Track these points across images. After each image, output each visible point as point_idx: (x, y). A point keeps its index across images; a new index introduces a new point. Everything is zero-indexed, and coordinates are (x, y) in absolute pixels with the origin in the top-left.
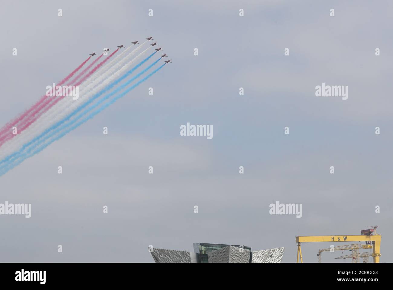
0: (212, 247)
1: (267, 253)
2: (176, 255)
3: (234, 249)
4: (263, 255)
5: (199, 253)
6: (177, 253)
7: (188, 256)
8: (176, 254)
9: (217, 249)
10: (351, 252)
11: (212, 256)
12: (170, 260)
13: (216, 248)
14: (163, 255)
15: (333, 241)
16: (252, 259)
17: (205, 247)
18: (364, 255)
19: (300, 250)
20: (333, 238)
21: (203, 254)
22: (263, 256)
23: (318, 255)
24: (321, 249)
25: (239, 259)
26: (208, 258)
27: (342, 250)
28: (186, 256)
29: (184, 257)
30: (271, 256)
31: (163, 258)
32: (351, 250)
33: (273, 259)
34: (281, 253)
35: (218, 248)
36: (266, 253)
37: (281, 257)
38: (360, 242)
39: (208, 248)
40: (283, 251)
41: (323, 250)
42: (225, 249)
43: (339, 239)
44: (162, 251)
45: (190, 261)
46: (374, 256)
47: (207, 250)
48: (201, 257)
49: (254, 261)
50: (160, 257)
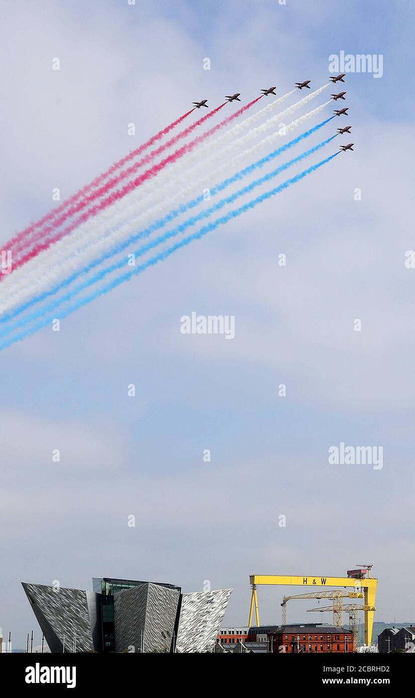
0: (122, 584)
1: (204, 597)
3: (156, 588)
5: (100, 592)
6: (66, 592)
7: (82, 597)
8: (64, 594)
9: (129, 588)
10: (331, 603)
11: (120, 598)
12: (54, 603)
13: (127, 586)
14: (43, 594)
15: (305, 584)
16: (182, 605)
17: (111, 584)
18: (350, 608)
19: (256, 596)
20: (305, 580)
21: (107, 594)
22: (199, 600)
23: (282, 605)
24: (287, 596)
25: (162, 605)
26: (113, 602)
27: (317, 598)
28: (80, 597)
29: (76, 598)
30: (211, 602)
31: (43, 599)
32: (330, 598)
33: (214, 606)
34: (225, 598)
35: (130, 586)
37: (226, 603)
38: (345, 587)
39: (115, 585)
40: (229, 594)
41: (290, 598)
42: (141, 588)
43: (314, 582)
44: (43, 588)
45: (85, 605)
46: (367, 610)
47: (113, 589)
48: (104, 600)
49: (185, 607)
50: (39, 599)
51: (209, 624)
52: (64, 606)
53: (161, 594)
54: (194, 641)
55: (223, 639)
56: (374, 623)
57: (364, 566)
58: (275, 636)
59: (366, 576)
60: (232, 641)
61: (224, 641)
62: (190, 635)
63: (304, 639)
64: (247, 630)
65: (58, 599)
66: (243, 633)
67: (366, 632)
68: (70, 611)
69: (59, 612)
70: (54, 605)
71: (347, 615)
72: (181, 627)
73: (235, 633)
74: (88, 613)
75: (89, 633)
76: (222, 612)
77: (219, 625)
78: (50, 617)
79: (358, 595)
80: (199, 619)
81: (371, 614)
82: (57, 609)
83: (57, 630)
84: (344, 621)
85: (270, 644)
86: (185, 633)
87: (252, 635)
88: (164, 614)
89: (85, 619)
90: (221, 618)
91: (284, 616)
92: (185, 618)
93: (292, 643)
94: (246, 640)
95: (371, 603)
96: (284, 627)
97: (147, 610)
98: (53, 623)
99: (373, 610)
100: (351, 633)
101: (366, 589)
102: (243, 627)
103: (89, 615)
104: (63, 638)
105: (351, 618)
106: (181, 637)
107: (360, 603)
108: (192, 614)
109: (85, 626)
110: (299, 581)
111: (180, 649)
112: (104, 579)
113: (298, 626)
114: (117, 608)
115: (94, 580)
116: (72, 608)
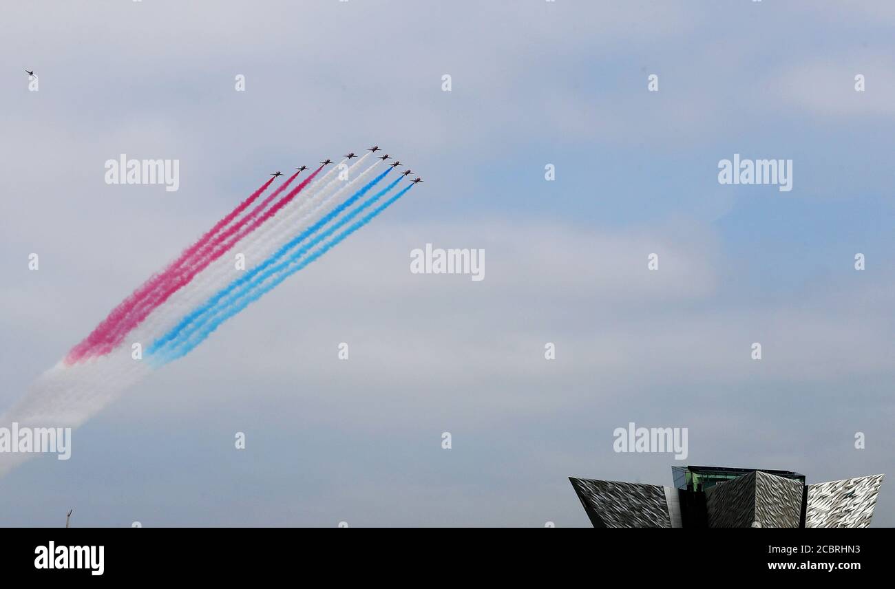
0: (716, 475)
1: (841, 489)
2: (632, 494)
3: (766, 477)
4: (832, 492)
5: (685, 488)
6: (634, 489)
7: (659, 495)
8: (632, 492)
9: (727, 480)
11: (714, 496)
12: (618, 505)
13: (724, 477)
14: (601, 494)
16: (808, 502)
17: (700, 476)
21: (695, 491)
22: (833, 494)
26: (705, 501)
28: (655, 496)
29: (650, 497)
30: (851, 496)
31: (602, 501)
33: (857, 500)
34: (873, 489)
35: (728, 477)
36: (839, 487)
37: (874, 497)
39: (706, 476)
40: (878, 482)
42: (746, 478)
44: (600, 485)
45: (665, 507)
47: (703, 481)
48: (691, 499)
49: (813, 506)
50: (596, 499)
52: (633, 509)
53: (776, 486)
65: (623, 500)
68: (643, 517)
70: (618, 509)
74: (668, 519)
80: (834, 522)
82: (623, 514)
88: (782, 517)
92: (814, 522)
97: (756, 511)
108: (824, 515)
112: (690, 468)
114: (712, 511)
115: (675, 469)
116: (646, 512)
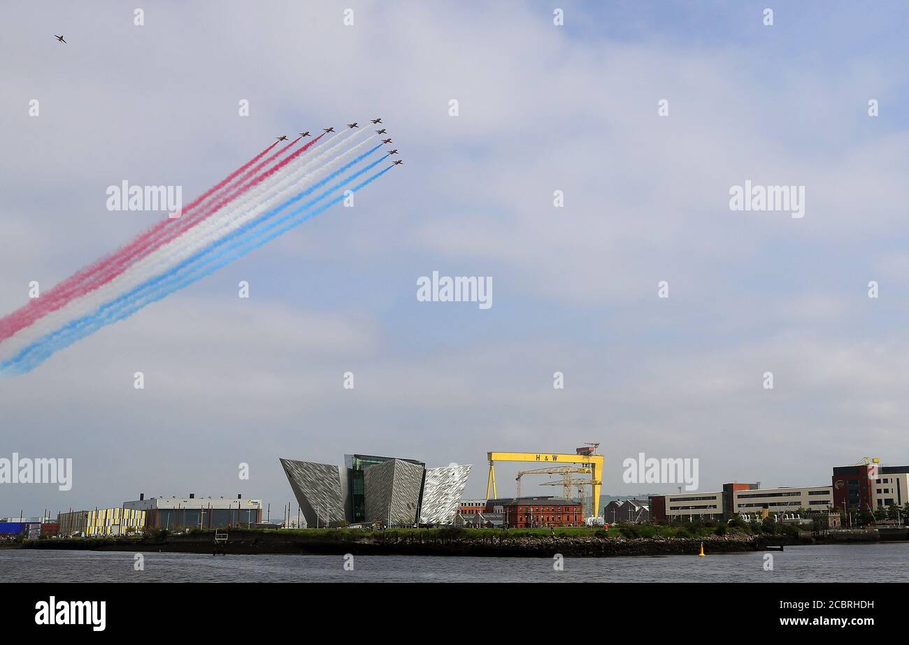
0: (371, 460)
2: (318, 470)
3: (402, 463)
4: (441, 474)
5: (351, 467)
6: (320, 467)
7: (335, 472)
8: (318, 468)
9: (377, 464)
10: (561, 478)
11: (369, 473)
13: (376, 462)
14: (299, 469)
15: (538, 460)
16: (426, 479)
17: (361, 460)
18: (579, 483)
19: (493, 471)
20: (538, 456)
21: (357, 469)
23: (517, 479)
24: (521, 472)
25: (408, 479)
26: (363, 476)
27: (549, 473)
28: (332, 472)
30: (452, 476)
31: (300, 474)
32: (561, 473)
33: (455, 480)
34: (466, 473)
35: (379, 462)
37: (466, 478)
38: (574, 463)
39: (365, 461)
40: (468, 470)
41: (524, 473)
42: (389, 463)
43: (546, 459)
44: (299, 464)
45: (338, 479)
46: (594, 484)
47: (363, 464)
48: (355, 475)
49: (429, 481)
50: (296, 473)
51: (450, 497)
52: (318, 480)
53: (406, 469)
54: (436, 512)
55: (464, 510)
56: (601, 496)
57: (592, 444)
58: (511, 507)
59: (592, 453)
60: (471, 512)
61: (464, 512)
62: (433, 506)
63: (537, 510)
64: (485, 502)
65: (313, 474)
66: (481, 505)
67: (594, 504)
68: (324, 485)
69: (313, 485)
70: (309, 479)
71: (576, 489)
72: (425, 499)
73: (474, 505)
74: (340, 486)
75: (341, 504)
76: (463, 486)
77: (460, 497)
78: (306, 491)
79: (586, 470)
80: (441, 492)
81: (598, 488)
82: (311, 482)
83: (312, 502)
84: (573, 495)
85: (506, 514)
86: (429, 505)
87: (490, 507)
88: (410, 487)
89: (338, 492)
90: (461, 492)
91: (519, 489)
92: (428, 491)
93: (526, 514)
94: (484, 512)
95: (598, 477)
96: (518, 499)
97: (394, 483)
98: (308, 496)
99: (600, 484)
100: (580, 505)
101: (593, 465)
102: (481, 499)
103: (342, 489)
104: (318, 509)
105: (580, 491)
106: (425, 509)
107: (588, 477)
108: (435, 488)
109: (337, 498)
110: (532, 457)
111: (424, 520)
112: (355, 455)
113: (531, 498)
114: (367, 482)
115: (346, 456)
116: (326, 481)
